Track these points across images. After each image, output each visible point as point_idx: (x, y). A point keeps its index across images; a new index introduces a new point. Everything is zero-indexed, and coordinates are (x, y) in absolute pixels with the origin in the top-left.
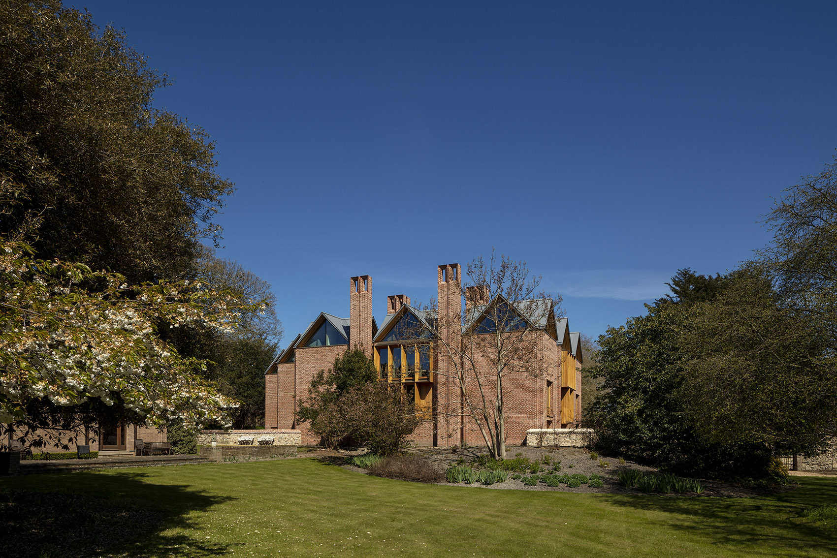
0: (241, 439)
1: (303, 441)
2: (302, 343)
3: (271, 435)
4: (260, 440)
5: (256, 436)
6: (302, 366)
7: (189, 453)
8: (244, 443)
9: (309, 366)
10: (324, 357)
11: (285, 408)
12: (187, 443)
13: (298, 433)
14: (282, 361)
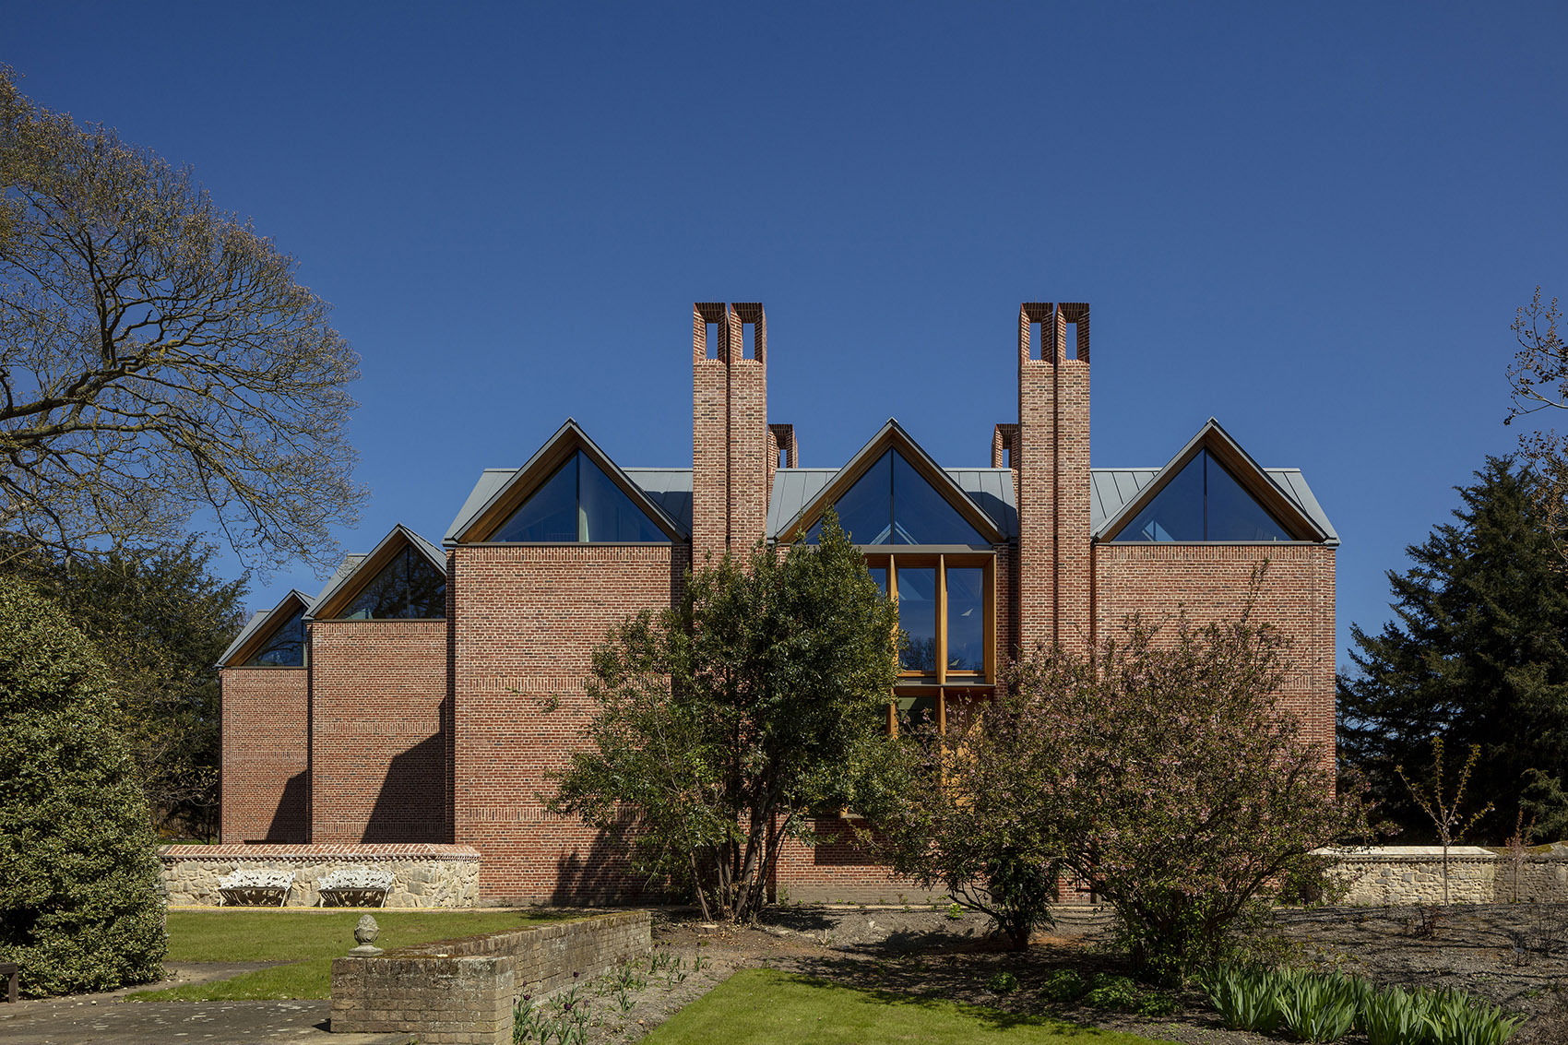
0: (230, 882)
1: (487, 889)
2: (480, 527)
3: (375, 865)
4: (325, 884)
5: (306, 870)
6: (485, 611)
7: (126, 982)
8: (244, 901)
9: (515, 612)
10: (574, 584)
11: (342, 772)
12: (110, 921)
13: (472, 859)
14: (328, 611)
